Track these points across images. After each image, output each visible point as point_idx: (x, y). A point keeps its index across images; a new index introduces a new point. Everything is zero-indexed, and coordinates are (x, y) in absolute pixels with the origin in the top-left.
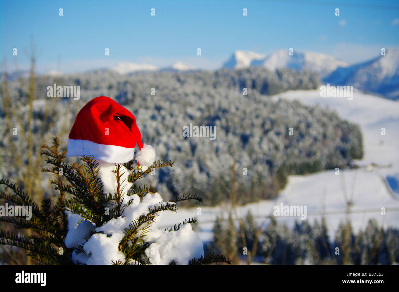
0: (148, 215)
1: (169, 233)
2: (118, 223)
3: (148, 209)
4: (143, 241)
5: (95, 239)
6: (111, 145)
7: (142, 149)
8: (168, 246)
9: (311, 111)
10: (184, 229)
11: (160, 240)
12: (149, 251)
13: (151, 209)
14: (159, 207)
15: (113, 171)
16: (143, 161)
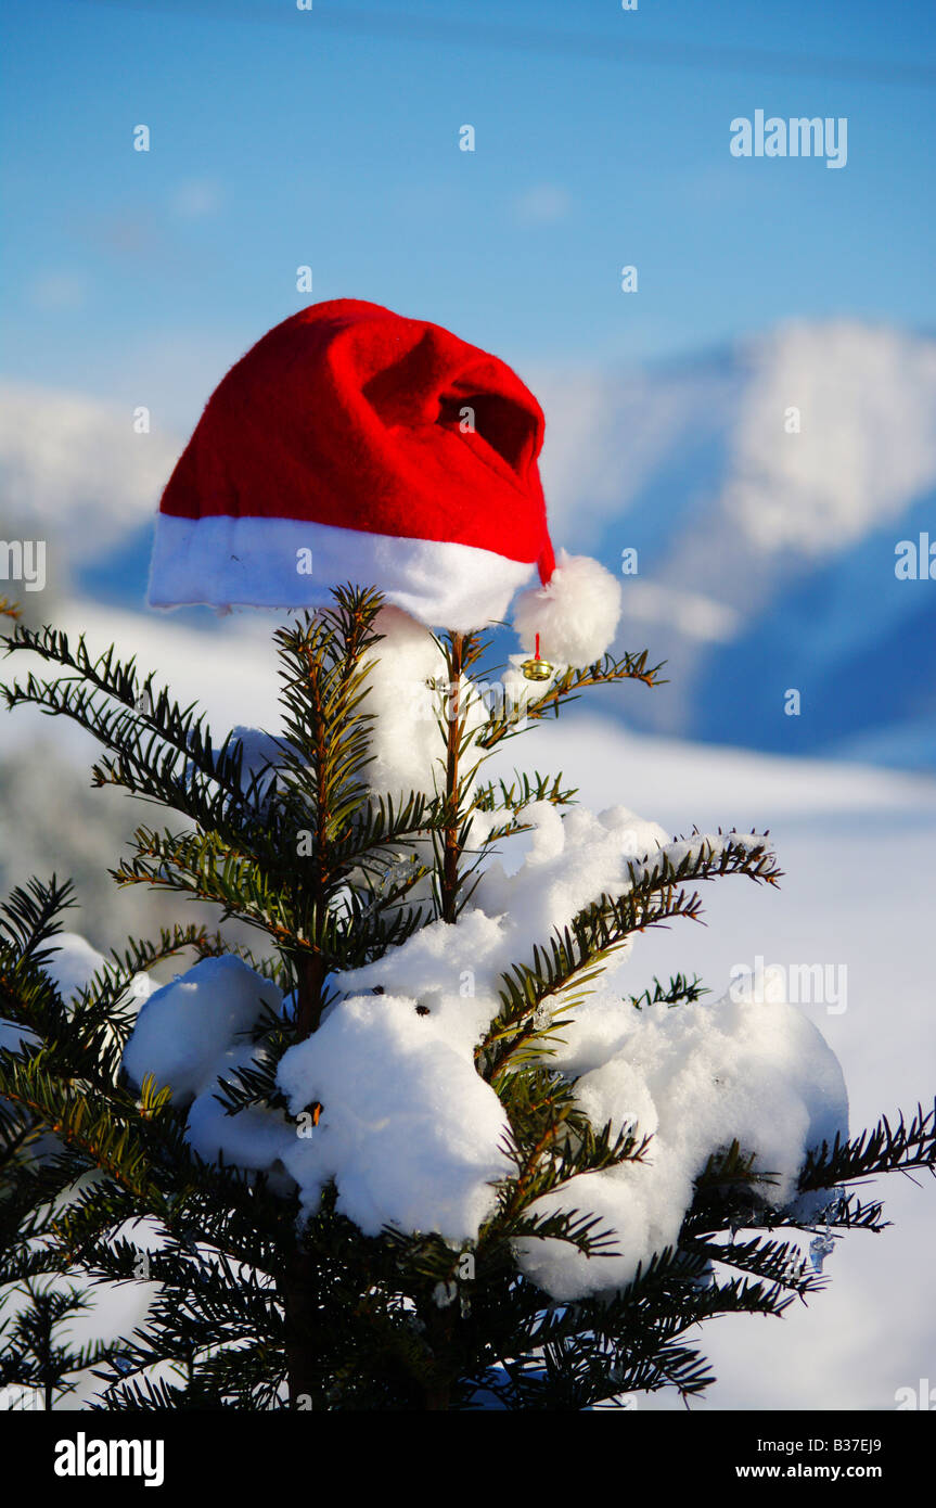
2: (467, 945)
3: (626, 870)
6: (444, 539)
8: (695, 1074)
11: (631, 1046)
12: (600, 1096)
13: (642, 870)
14: (686, 859)
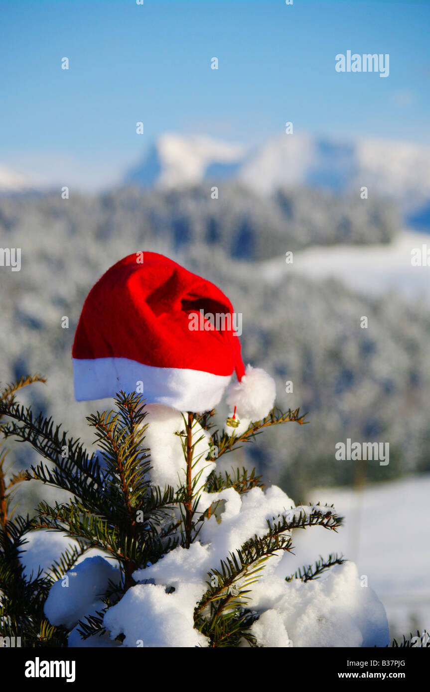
0: (265, 537)
1: (302, 586)
2: (192, 559)
3: (266, 523)
4: (238, 605)
5: (137, 598)
6: (184, 368)
7: (244, 378)
8: (308, 617)
9: (375, 307)
10: (342, 576)
11: (282, 602)
13: (273, 523)
14: (294, 518)
15: (176, 433)
16: (248, 408)
